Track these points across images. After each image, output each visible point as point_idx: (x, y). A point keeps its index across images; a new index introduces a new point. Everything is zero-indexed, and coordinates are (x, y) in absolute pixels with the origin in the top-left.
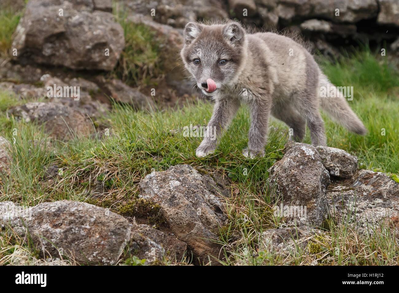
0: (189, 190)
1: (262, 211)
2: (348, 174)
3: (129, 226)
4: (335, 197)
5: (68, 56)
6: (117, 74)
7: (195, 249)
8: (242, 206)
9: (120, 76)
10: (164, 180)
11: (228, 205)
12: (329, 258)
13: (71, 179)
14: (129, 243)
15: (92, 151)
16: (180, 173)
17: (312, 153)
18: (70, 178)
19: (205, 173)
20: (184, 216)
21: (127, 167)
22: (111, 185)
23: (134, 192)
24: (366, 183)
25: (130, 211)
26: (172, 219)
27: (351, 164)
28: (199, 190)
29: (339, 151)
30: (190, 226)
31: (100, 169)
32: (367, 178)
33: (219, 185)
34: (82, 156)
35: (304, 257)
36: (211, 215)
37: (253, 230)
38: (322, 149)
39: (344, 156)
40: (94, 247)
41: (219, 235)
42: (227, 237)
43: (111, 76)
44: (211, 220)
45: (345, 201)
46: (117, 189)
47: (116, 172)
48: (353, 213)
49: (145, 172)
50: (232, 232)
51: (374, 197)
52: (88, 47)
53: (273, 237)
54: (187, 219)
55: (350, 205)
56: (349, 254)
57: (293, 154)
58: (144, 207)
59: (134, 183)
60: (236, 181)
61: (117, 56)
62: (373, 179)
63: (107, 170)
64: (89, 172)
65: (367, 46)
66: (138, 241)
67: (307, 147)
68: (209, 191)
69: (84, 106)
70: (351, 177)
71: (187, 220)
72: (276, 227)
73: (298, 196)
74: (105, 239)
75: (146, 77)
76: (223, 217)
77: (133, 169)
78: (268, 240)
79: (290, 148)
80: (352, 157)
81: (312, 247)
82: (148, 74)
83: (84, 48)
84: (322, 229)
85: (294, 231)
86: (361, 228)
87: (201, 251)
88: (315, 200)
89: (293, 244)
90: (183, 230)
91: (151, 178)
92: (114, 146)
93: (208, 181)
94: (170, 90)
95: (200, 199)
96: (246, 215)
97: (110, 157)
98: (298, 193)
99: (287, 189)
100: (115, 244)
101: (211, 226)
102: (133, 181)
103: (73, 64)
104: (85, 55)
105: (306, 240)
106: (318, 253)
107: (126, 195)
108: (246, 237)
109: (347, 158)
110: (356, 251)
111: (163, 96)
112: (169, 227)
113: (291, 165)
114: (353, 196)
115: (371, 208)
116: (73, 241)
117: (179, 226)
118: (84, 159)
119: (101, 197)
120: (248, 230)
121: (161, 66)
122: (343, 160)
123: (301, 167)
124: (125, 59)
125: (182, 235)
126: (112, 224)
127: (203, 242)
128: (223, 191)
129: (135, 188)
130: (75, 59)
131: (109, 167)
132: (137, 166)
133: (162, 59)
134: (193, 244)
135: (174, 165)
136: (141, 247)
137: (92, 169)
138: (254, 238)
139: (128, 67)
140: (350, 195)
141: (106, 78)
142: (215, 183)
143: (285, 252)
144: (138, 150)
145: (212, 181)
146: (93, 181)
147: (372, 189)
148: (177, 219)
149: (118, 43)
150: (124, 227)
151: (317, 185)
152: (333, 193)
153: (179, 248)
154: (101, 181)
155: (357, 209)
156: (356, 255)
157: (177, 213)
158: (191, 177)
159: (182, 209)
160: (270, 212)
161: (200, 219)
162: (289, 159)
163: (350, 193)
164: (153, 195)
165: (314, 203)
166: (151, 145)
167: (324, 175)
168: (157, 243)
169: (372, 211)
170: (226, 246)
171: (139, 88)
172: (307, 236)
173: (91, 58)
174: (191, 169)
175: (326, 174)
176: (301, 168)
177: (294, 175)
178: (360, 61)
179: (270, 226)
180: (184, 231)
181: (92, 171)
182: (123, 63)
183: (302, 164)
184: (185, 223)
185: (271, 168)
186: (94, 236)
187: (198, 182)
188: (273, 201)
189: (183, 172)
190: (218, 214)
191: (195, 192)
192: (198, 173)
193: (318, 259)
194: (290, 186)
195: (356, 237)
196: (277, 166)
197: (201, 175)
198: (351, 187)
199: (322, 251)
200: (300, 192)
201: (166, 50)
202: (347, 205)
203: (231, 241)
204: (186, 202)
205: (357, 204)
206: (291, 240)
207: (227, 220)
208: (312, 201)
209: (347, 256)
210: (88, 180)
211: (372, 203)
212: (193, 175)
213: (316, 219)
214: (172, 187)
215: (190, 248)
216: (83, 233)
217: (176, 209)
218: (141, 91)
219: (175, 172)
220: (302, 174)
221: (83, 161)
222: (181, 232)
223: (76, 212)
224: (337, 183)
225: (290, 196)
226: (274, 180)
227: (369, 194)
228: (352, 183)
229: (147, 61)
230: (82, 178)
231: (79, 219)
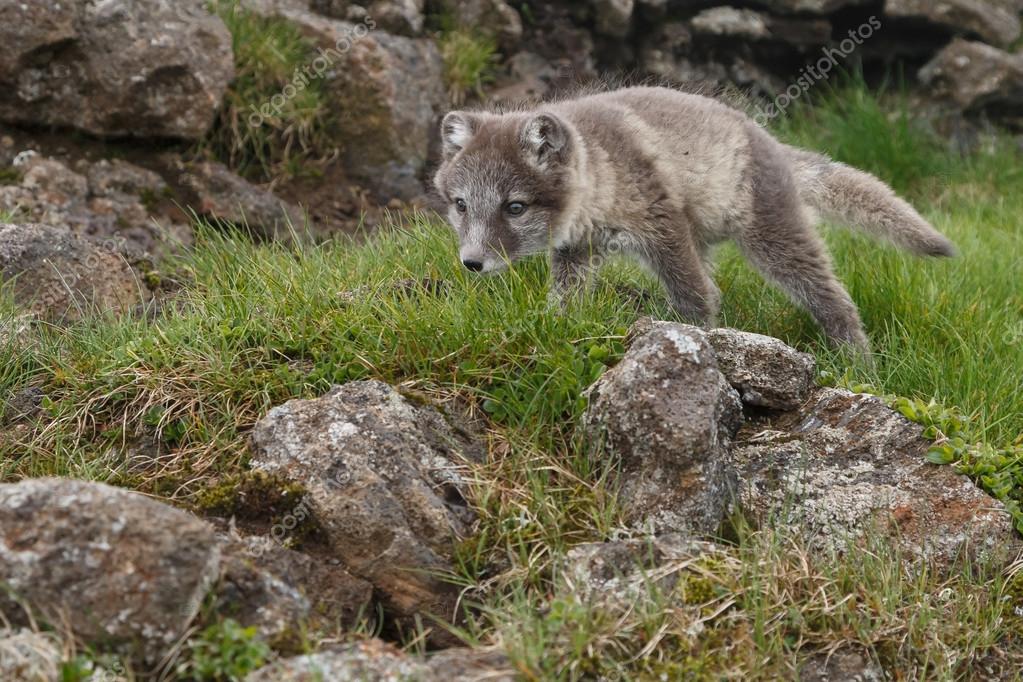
0: (379, 445)
1: (568, 499)
2: (788, 399)
3: (214, 542)
4: (755, 458)
5: (84, 102)
6: (214, 147)
7: (394, 599)
8: (517, 485)
9: (222, 154)
10: (316, 421)
11: (479, 482)
12: (734, 615)
13: (75, 421)
14: (215, 585)
15: (130, 349)
16: (357, 403)
17: (694, 347)
18: (72, 418)
19: (423, 403)
20: (365, 514)
21: (221, 389)
22: (180, 436)
23: (240, 453)
24: (834, 422)
25: (224, 503)
26: (334, 521)
27: (796, 373)
28: (407, 445)
29: (768, 342)
30: (381, 538)
31: (152, 396)
32: (836, 410)
33: (458, 432)
34: (103, 360)
35: (670, 614)
36: (436, 510)
37: (542, 547)
38: (723, 337)
39: (779, 355)
40: (122, 597)
41: (454, 561)
42: (475, 565)
43: (198, 155)
44: (437, 523)
45: (779, 468)
46: (194, 446)
47: (192, 403)
48: (798, 500)
49: (268, 401)
50: (489, 553)
51: (852, 457)
52: (137, 78)
53: (593, 563)
54: (373, 521)
55: (792, 480)
56: (785, 603)
57: (646, 351)
58: (261, 492)
59: (240, 429)
60: (503, 422)
61: (215, 100)
62: (851, 410)
63: (169, 397)
64: (123, 402)
65: (858, 74)
66: (241, 581)
67: (680, 332)
68: (433, 447)
69: (126, 232)
70: (797, 406)
71: (373, 525)
72: (601, 539)
73: (657, 457)
74: (148, 577)
75: (291, 157)
76: (468, 513)
77: (237, 394)
78: (581, 571)
79: (642, 334)
80: (800, 355)
81: (693, 587)
82: (296, 146)
83: (128, 80)
84: (718, 542)
85: (644, 548)
86: (818, 537)
87: (407, 603)
88: (700, 468)
89: (642, 580)
90: (361, 551)
91: (281, 417)
92: (189, 334)
93: (430, 423)
94: (353, 190)
95: (408, 468)
96: (525, 509)
97: (177, 364)
98: (657, 449)
99: (632, 440)
100: (176, 590)
101: (435, 539)
102: (237, 424)
103: (97, 122)
104: (131, 100)
105: (675, 569)
106: (704, 601)
107: (219, 460)
108: (525, 564)
109: (787, 360)
110: (803, 596)
111: (337, 205)
112: (326, 543)
113: (640, 378)
114: (799, 455)
115: (845, 485)
116: (66, 582)
117: (353, 539)
118: (109, 370)
119: (151, 468)
120: (529, 547)
121: (329, 127)
122: (776, 365)
123: (666, 383)
124: (236, 110)
125: (359, 562)
126: (169, 538)
127: (413, 579)
128: (469, 448)
129: (243, 443)
130: (102, 109)
131: (176, 391)
132: (246, 387)
133: (334, 108)
134: (389, 586)
135: (342, 383)
136: (247, 594)
137: (131, 396)
138: (545, 568)
139: (243, 130)
140: (791, 452)
141: (185, 160)
142: (450, 428)
143: (622, 601)
144: (252, 345)
145: (442, 421)
146: (133, 425)
147: (848, 437)
148: (348, 522)
149: (218, 67)
150: (200, 546)
151: (705, 428)
152: (751, 447)
153: (350, 597)
154: (155, 426)
155: (810, 489)
156: (803, 604)
157: (347, 507)
158: (386, 411)
159: (361, 494)
160: (588, 500)
161: (408, 521)
162: (635, 364)
163: (794, 448)
164: (286, 461)
165: (699, 475)
166: (285, 331)
167: (729, 404)
168: (292, 584)
169: (846, 492)
170: (472, 590)
171: (273, 183)
172: (678, 561)
173: (146, 107)
174: (386, 392)
175: (732, 400)
176: (665, 386)
177: (648, 405)
178: (839, 111)
179: (585, 535)
180: (366, 551)
181: (130, 401)
182: (230, 120)
183: (668, 377)
184: (367, 530)
185: (591, 388)
186: (118, 570)
187: (403, 426)
188: (594, 472)
189: (365, 399)
190: (455, 507)
191: (395, 452)
192: (404, 401)
193: (705, 619)
194: (639, 432)
195: (804, 560)
196: (607, 382)
197: (411, 407)
198: (797, 433)
199: (715, 596)
200: (663, 447)
201: (344, 86)
202: (785, 478)
203: (486, 577)
204: (371, 477)
205: (809, 474)
206: (637, 571)
207: (478, 522)
208: (693, 470)
209: (780, 607)
210: (120, 424)
211: (848, 472)
212: (391, 408)
213: (703, 515)
214: (335, 440)
215: (380, 596)
216: (91, 561)
217: (344, 496)
218: (276, 190)
219: (344, 399)
220: (669, 401)
221: (108, 374)
222: (358, 555)
223: (75, 507)
224: (762, 422)
225: (639, 459)
226: (599, 417)
227: (840, 450)
228: (799, 422)
229: (292, 115)
230: (105, 418)
231: (82, 527)
